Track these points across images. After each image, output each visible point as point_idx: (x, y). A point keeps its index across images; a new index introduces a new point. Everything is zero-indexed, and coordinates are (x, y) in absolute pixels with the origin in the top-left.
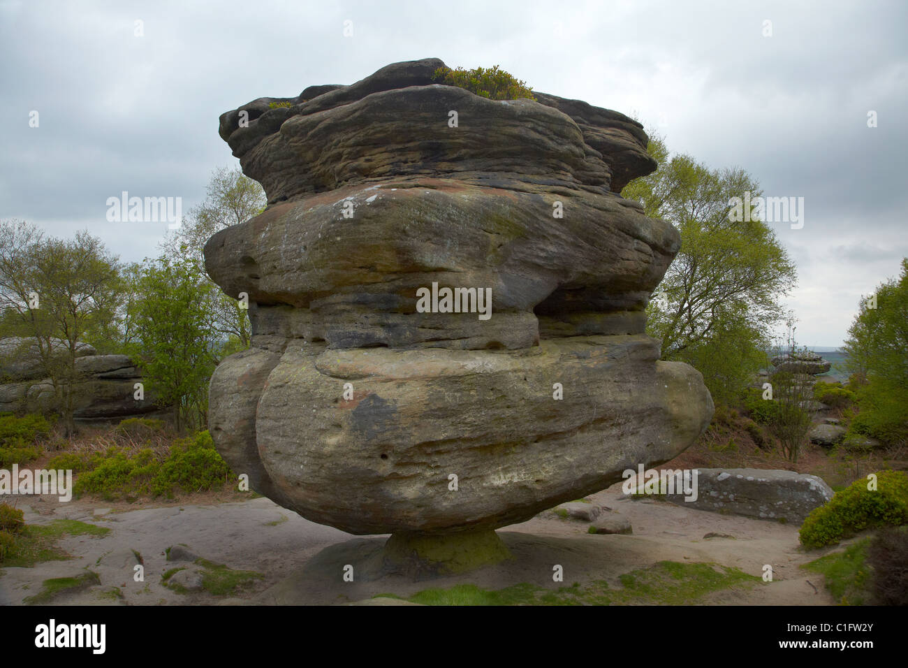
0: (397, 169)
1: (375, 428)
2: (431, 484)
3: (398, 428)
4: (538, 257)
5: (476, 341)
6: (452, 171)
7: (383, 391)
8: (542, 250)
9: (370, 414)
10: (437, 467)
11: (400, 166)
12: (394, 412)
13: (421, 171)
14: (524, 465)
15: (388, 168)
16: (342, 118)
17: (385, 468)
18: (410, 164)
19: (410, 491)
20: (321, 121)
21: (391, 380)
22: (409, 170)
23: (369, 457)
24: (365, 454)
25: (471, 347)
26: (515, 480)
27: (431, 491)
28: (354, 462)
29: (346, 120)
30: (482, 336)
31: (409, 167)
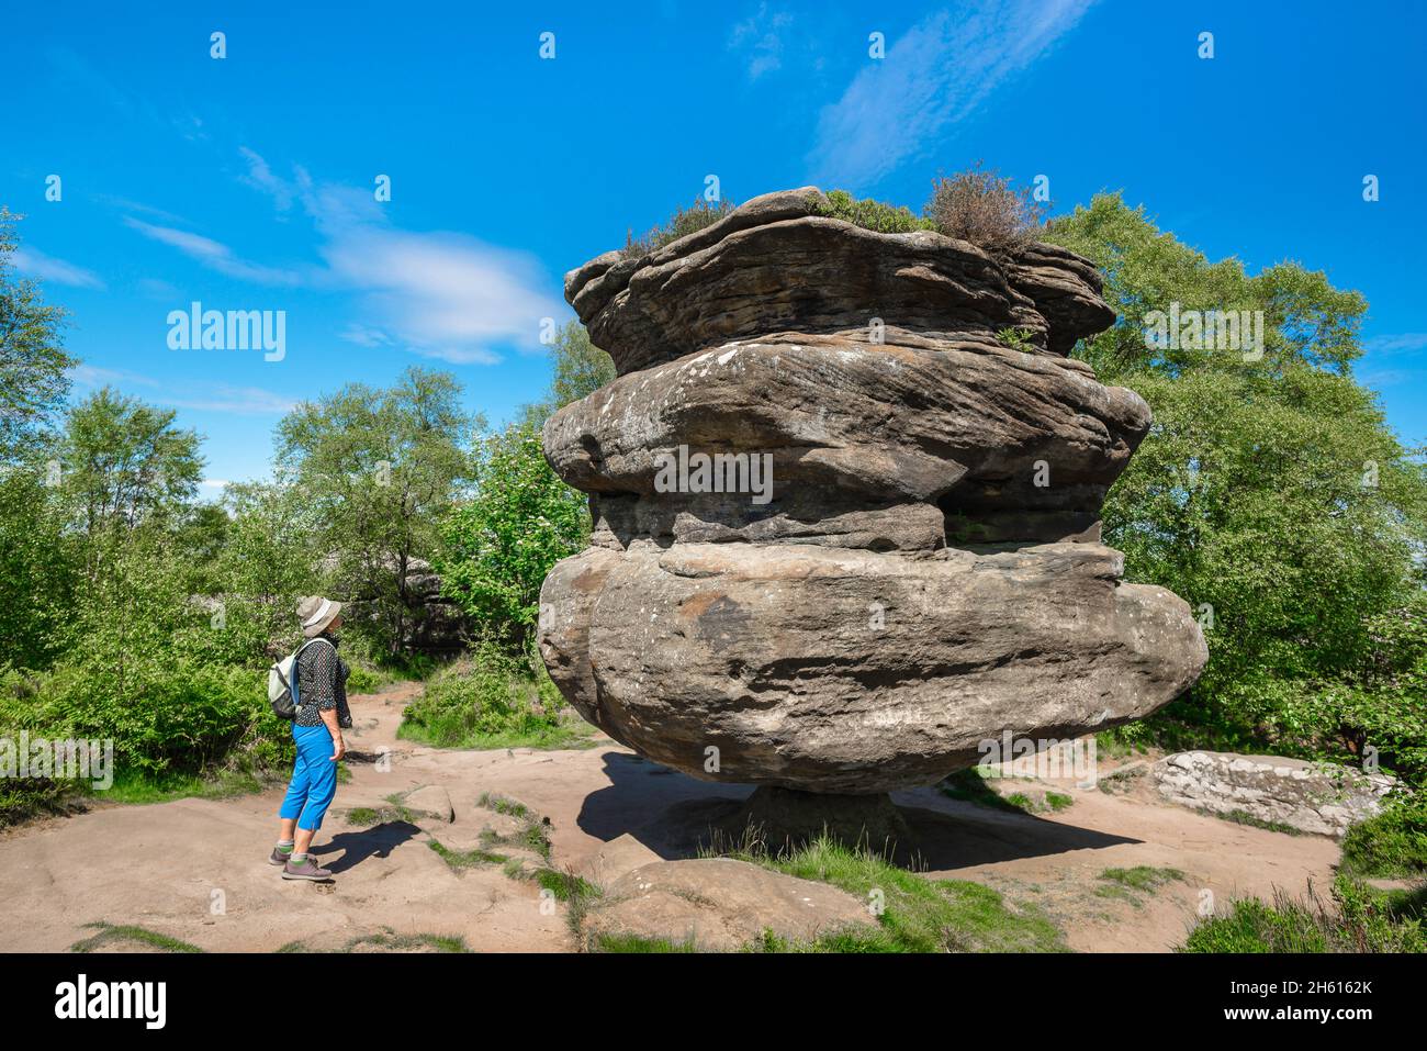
0: (764, 325)
1: (725, 636)
2: (792, 715)
3: (752, 639)
4: (941, 431)
5: (859, 537)
6: (832, 326)
7: (737, 593)
8: (948, 423)
9: (720, 620)
10: (803, 693)
11: (768, 322)
12: (748, 618)
13: (793, 327)
14: (922, 703)
15: (753, 325)
16: (699, 266)
17: (736, 688)
18: (780, 319)
19: (768, 722)
20: (674, 272)
21: (748, 579)
22: (779, 326)
23: (716, 674)
24: (711, 669)
25: (852, 544)
26: (908, 721)
27: (794, 724)
28: (696, 679)
29: (702, 268)
30: (866, 530)
31: (779, 322)
